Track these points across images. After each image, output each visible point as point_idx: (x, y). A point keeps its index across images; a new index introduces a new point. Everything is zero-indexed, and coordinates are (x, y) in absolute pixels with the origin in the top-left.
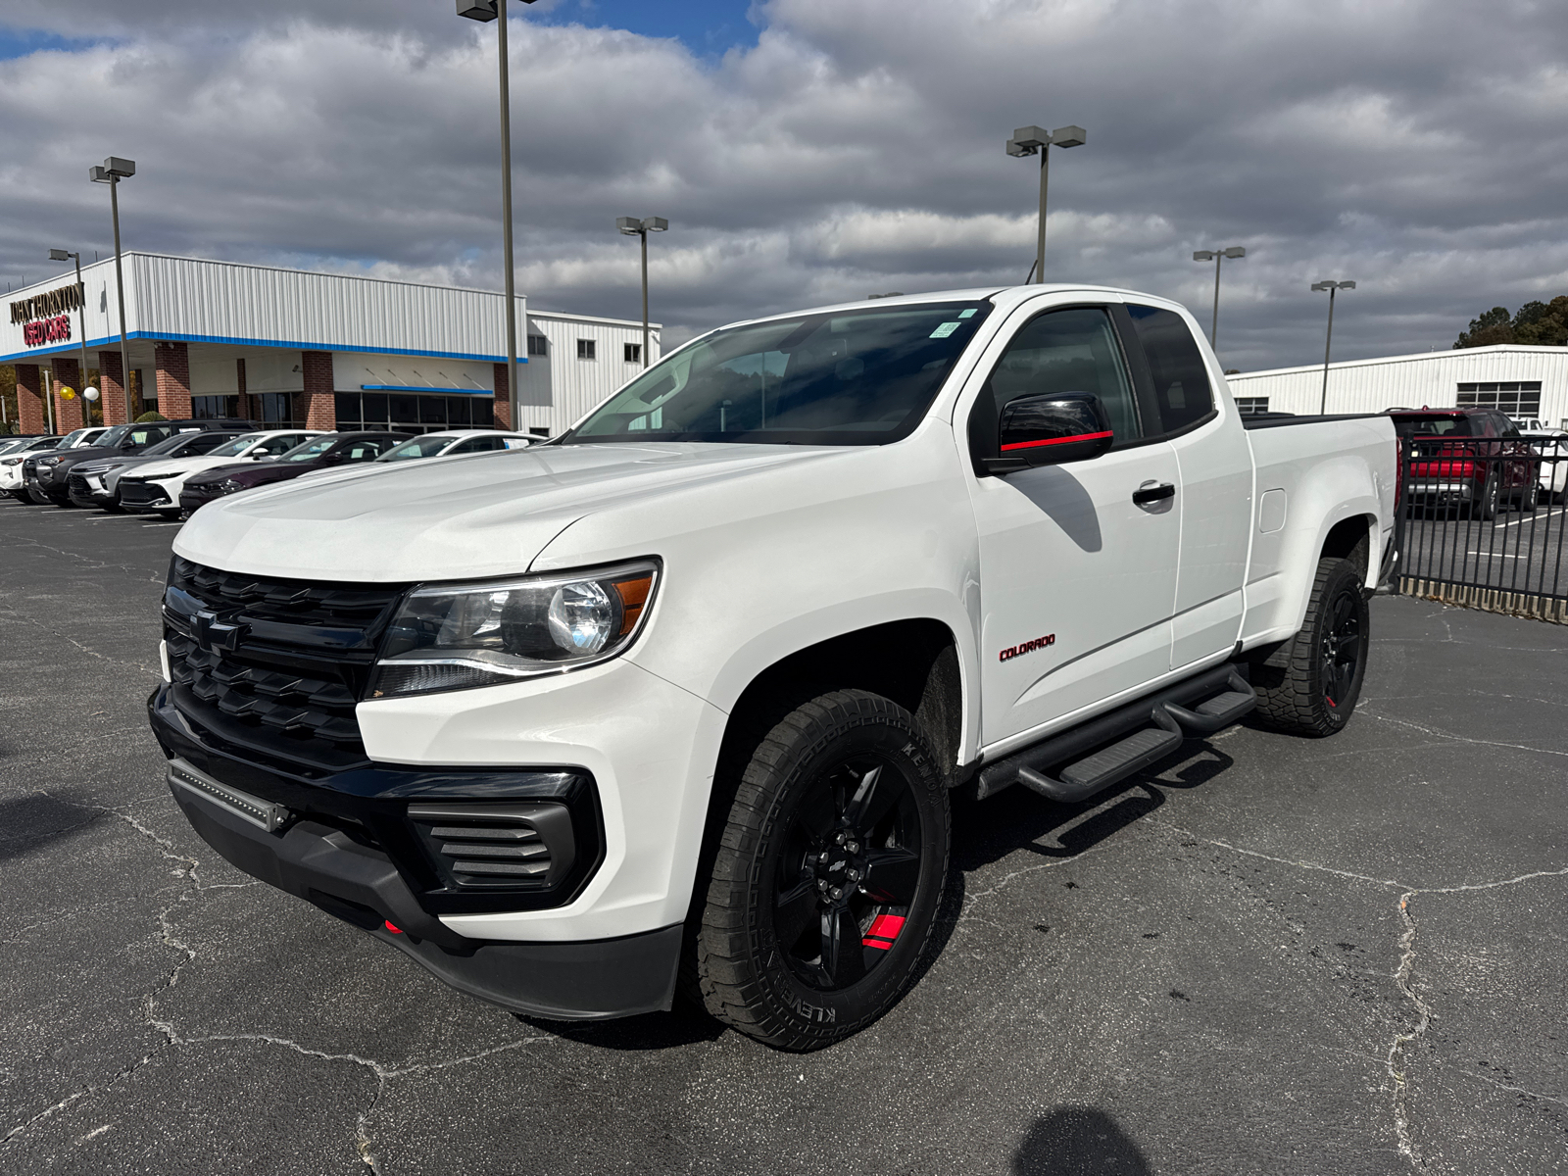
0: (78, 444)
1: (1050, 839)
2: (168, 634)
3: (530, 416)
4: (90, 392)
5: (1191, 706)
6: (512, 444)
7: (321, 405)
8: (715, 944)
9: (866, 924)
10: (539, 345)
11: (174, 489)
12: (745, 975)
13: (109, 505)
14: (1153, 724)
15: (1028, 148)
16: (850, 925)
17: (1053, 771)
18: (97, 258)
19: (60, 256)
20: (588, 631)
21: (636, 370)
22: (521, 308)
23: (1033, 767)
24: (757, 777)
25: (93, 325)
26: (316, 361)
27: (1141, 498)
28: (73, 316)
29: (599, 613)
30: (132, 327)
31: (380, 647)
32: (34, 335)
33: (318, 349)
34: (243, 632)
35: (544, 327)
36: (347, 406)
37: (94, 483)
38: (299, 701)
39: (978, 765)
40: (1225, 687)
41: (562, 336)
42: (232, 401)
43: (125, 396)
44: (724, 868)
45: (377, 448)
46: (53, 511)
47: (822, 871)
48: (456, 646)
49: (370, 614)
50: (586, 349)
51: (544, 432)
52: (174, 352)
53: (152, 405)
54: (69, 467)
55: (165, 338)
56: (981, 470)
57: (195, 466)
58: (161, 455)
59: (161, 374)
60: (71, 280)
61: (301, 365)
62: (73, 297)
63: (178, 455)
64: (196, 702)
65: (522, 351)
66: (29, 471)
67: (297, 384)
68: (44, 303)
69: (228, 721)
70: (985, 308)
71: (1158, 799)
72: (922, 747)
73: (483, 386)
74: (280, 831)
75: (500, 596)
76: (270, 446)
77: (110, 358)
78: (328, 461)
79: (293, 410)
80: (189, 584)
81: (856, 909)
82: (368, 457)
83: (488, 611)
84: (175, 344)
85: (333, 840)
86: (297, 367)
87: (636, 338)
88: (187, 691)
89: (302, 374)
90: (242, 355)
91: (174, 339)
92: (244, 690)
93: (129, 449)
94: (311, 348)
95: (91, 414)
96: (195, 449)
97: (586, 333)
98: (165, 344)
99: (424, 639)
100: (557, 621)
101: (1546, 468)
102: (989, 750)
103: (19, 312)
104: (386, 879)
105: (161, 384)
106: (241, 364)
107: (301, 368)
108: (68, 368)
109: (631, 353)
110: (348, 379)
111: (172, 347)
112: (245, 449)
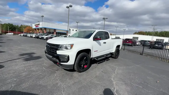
0: (39, 34)
1: (97, 63)
2: (46, 47)
3: (69, 34)
4: (39, 31)
5: (107, 56)
6: (67, 36)
7: (55, 33)
8: (75, 66)
9: (85, 66)
10: (70, 30)
11: (45, 38)
12: (77, 68)
13: (41, 39)
14: (104, 56)
15: (104, 19)
16: (83, 66)
17: (97, 59)
18: (41, 22)
19: (38, 22)
20: (69, 48)
21: (76, 32)
22: (69, 27)
23: (96, 58)
24: (78, 57)
25: (40, 26)
26: (55, 30)
27: (104, 43)
28: (39, 26)
29: (70, 47)
30: (43, 27)
31: (58, 48)
32: (36, 27)
34: (51, 47)
35: (70, 29)
36: (57, 33)
37: (40, 37)
38: (54, 51)
39: (92, 58)
40: (109, 55)
41: (71, 29)
42: (49, 32)
43: (42, 31)
44: (76, 62)
45: (58, 36)
46: (37, 39)
47: (82, 63)
48: (62, 48)
49: (58, 46)
50: (73, 30)
51: (70, 36)
52: (45, 29)
53: (44, 32)
54: (38, 36)
56: (94, 41)
57: (46, 36)
58: (44, 36)
59: (44, 30)
60: (39, 23)
62: (39, 24)
63: (45, 36)
64: (48, 50)
65: (69, 30)
66: (35, 36)
67: (53, 31)
68: (37, 25)
69: (49, 52)
70: (95, 31)
71: (105, 61)
72: (89, 56)
73: (66, 32)
74: (52, 58)
75: (65, 46)
76: (51, 35)
77: (41, 29)
78: (55, 37)
79: (53, 33)
80: (48, 44)
81: (84, 65)
82: (58, 37)
83: (64, 47)
85: (55, 58)
87: (77, 30)
88: (47, 50)
90: (50, 29)
92: (50, 50)
93: (42, 35)
95: (39, 32)
96: (46, 35)
97: (73, 29)
99: (61, 48)
100: (68, 47)
101: (137, 43)
102: (93, 57)
103: (35, 25)
104: (58, 61)
105: (44, 31)
106: (50, 30)
108: (38, 29)
109: (76, 31)
112: (50, 36)
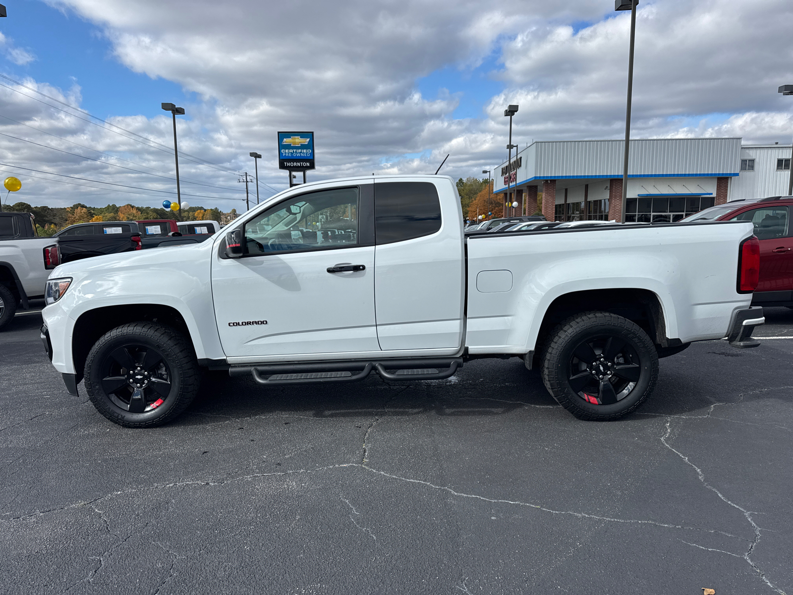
7: (616, 206)
10: (748, 164)
26: (615, 183)
28: (518, 171)
32: (507, 180)
33: (616, 177)
36: (630, 205)
41: (767, 159)
52: (550, 184)
55: (546, 179)
56: (225, 257)
59: (544, 195)
61: (609, 186)
62: (518, 163)
67: (606, 195)
73: (710, 191)
84: (550, 181)
86: (607, 187)
89: (609, 191)
90: (587, 183)
91: (549, 179)
94: (612, 178)
97: (784, 154)
98: (547, 181)
103: (504, 172)
106: (587, 186)
107: (609, 188)
108: (519, 193)
110: (633, 192)
111: (549, 182)
